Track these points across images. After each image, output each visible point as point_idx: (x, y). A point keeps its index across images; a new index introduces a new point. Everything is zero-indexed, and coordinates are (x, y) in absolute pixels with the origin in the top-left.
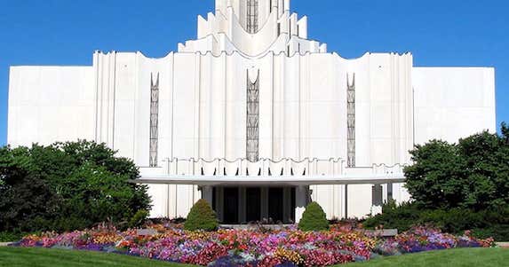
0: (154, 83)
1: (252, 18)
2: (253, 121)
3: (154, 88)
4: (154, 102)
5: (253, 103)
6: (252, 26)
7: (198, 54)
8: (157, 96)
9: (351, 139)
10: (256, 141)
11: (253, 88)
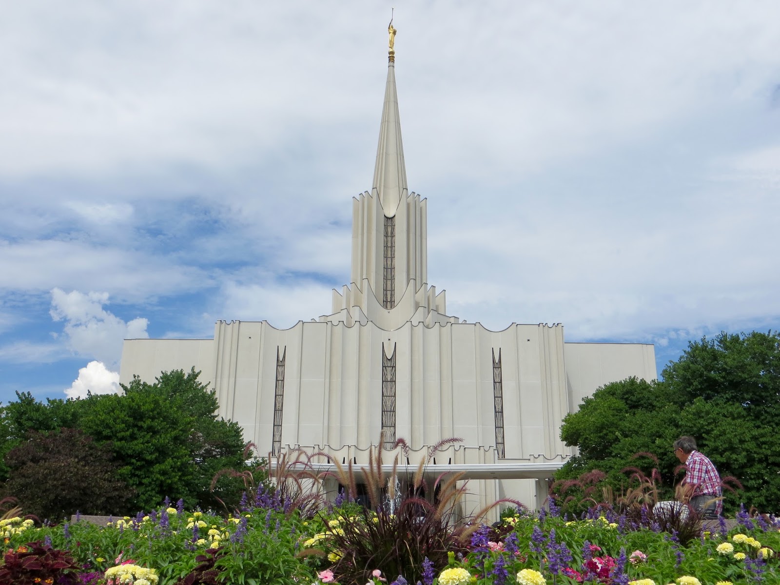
0: (281, 359)
1: (389, 293)
2: (389, 403)
3: (281, 363)
4: (280, 381)
5: (389, 381)
6: (388, 302)
7: (329, 324)
8: (283, 372)
9: (499, 427)
10: (392, 428)
11: (389, 364)
